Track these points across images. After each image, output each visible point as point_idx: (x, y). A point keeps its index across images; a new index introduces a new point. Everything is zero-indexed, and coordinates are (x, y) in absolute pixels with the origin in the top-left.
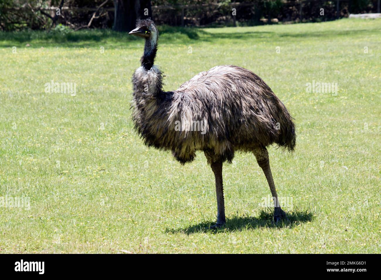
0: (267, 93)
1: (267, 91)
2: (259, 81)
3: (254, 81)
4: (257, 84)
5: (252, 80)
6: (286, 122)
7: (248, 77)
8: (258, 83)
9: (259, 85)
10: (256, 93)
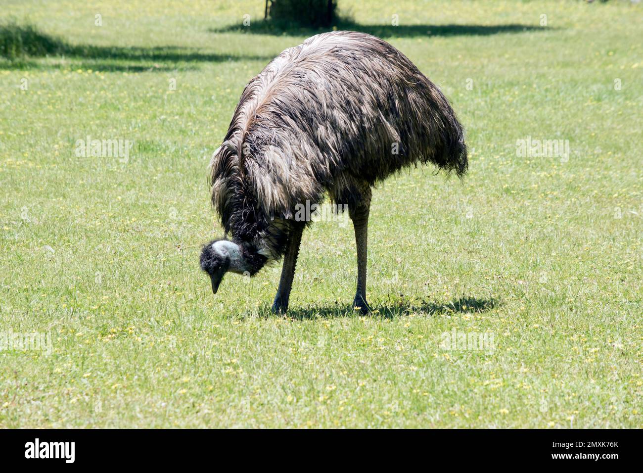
0: (408, 78)
1: (410, 73)
2: (394, 54)
3: (385, 56)
4: (390, 61)
5: (380, 53)
6: (447, 124)
7: (373, 50)
8: (393, 60)
9: (394, 64)
10: (388, 80)
